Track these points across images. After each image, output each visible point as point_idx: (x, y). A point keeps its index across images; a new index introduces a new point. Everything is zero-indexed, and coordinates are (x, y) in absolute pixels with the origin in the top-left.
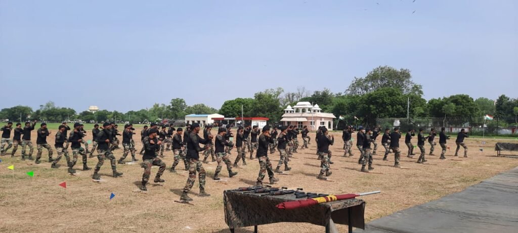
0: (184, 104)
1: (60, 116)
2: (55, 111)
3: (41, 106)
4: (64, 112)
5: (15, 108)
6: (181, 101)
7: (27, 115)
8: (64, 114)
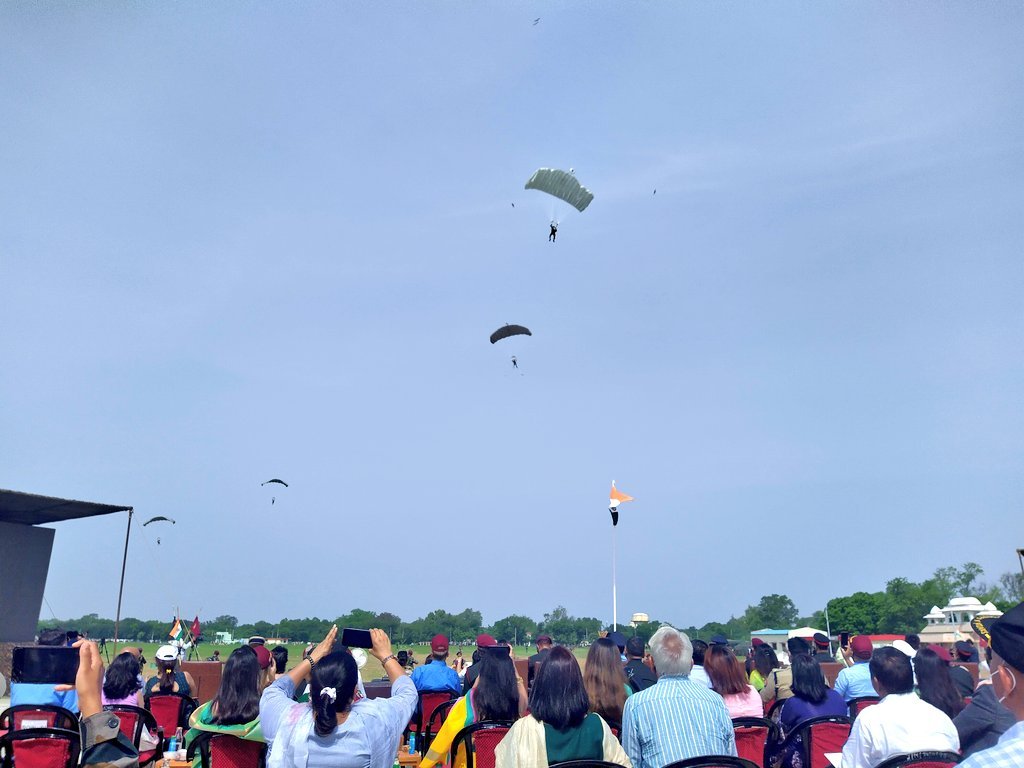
0: (789, 607)
1: (574, 634)
2: (567, 624)
3: (545, 615)
4: (580, 627)
5: (507, 619)
6: (783, 600)
7: (524, 633)
8: (581, 630)
